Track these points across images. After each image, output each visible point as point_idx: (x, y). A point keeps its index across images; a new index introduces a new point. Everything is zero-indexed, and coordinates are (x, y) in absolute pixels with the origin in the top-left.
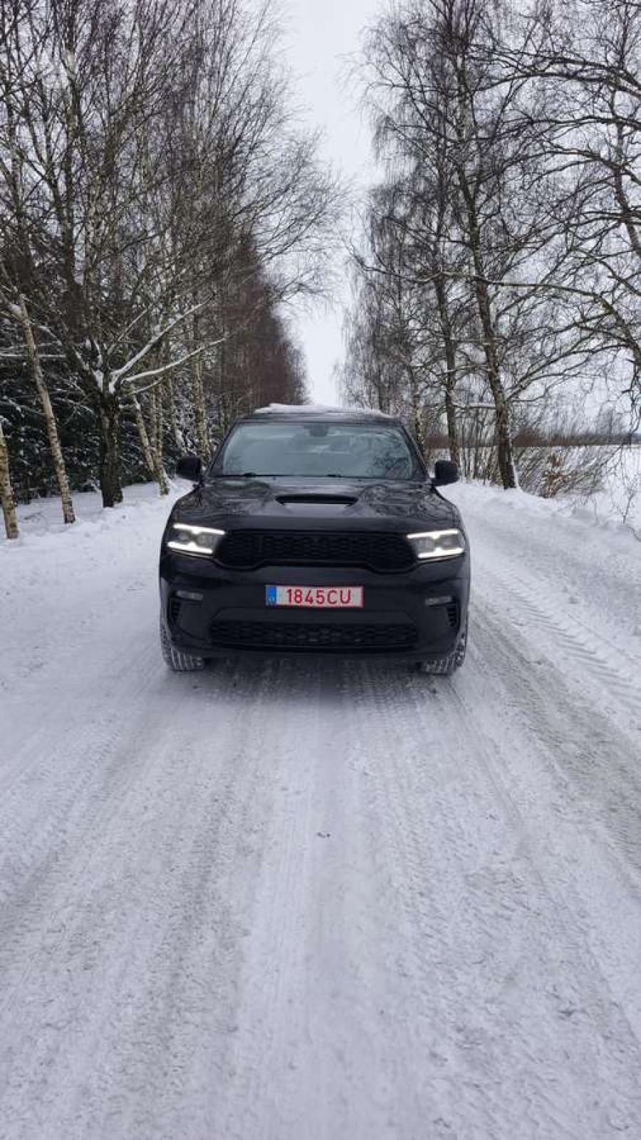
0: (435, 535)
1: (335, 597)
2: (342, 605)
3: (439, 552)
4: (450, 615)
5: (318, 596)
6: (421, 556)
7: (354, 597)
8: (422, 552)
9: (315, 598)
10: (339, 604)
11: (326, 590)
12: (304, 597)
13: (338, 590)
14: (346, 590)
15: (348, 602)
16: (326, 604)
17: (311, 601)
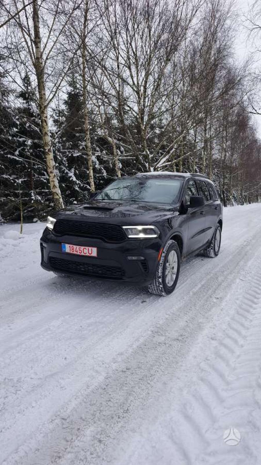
0: (140, 228)
1: (86, 251)
2: (88, 255)
3: (142, 236)
4: (143, 266)
5: (79, 250)
6: (130, 236)
7: (93, 252)
8: (131, 235)
9: (78, 251)
10: (87, 254)
11: (82, 248)
12: (75, 249)
13: (87, 248)
14: (90, 248)
15: (91, 254)
16: (82, 254)
17: (77, 252)
